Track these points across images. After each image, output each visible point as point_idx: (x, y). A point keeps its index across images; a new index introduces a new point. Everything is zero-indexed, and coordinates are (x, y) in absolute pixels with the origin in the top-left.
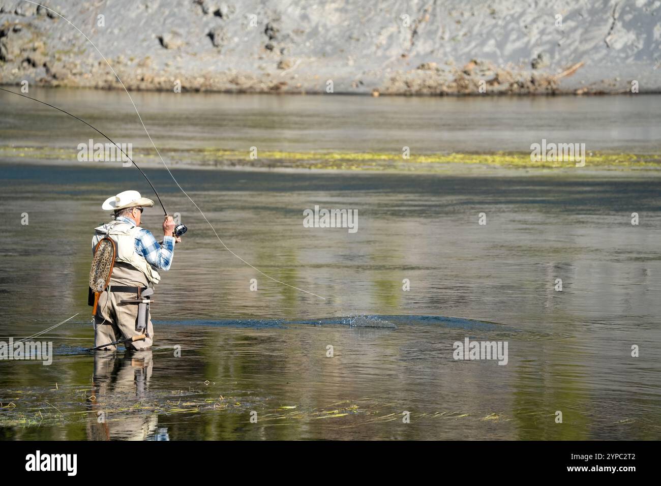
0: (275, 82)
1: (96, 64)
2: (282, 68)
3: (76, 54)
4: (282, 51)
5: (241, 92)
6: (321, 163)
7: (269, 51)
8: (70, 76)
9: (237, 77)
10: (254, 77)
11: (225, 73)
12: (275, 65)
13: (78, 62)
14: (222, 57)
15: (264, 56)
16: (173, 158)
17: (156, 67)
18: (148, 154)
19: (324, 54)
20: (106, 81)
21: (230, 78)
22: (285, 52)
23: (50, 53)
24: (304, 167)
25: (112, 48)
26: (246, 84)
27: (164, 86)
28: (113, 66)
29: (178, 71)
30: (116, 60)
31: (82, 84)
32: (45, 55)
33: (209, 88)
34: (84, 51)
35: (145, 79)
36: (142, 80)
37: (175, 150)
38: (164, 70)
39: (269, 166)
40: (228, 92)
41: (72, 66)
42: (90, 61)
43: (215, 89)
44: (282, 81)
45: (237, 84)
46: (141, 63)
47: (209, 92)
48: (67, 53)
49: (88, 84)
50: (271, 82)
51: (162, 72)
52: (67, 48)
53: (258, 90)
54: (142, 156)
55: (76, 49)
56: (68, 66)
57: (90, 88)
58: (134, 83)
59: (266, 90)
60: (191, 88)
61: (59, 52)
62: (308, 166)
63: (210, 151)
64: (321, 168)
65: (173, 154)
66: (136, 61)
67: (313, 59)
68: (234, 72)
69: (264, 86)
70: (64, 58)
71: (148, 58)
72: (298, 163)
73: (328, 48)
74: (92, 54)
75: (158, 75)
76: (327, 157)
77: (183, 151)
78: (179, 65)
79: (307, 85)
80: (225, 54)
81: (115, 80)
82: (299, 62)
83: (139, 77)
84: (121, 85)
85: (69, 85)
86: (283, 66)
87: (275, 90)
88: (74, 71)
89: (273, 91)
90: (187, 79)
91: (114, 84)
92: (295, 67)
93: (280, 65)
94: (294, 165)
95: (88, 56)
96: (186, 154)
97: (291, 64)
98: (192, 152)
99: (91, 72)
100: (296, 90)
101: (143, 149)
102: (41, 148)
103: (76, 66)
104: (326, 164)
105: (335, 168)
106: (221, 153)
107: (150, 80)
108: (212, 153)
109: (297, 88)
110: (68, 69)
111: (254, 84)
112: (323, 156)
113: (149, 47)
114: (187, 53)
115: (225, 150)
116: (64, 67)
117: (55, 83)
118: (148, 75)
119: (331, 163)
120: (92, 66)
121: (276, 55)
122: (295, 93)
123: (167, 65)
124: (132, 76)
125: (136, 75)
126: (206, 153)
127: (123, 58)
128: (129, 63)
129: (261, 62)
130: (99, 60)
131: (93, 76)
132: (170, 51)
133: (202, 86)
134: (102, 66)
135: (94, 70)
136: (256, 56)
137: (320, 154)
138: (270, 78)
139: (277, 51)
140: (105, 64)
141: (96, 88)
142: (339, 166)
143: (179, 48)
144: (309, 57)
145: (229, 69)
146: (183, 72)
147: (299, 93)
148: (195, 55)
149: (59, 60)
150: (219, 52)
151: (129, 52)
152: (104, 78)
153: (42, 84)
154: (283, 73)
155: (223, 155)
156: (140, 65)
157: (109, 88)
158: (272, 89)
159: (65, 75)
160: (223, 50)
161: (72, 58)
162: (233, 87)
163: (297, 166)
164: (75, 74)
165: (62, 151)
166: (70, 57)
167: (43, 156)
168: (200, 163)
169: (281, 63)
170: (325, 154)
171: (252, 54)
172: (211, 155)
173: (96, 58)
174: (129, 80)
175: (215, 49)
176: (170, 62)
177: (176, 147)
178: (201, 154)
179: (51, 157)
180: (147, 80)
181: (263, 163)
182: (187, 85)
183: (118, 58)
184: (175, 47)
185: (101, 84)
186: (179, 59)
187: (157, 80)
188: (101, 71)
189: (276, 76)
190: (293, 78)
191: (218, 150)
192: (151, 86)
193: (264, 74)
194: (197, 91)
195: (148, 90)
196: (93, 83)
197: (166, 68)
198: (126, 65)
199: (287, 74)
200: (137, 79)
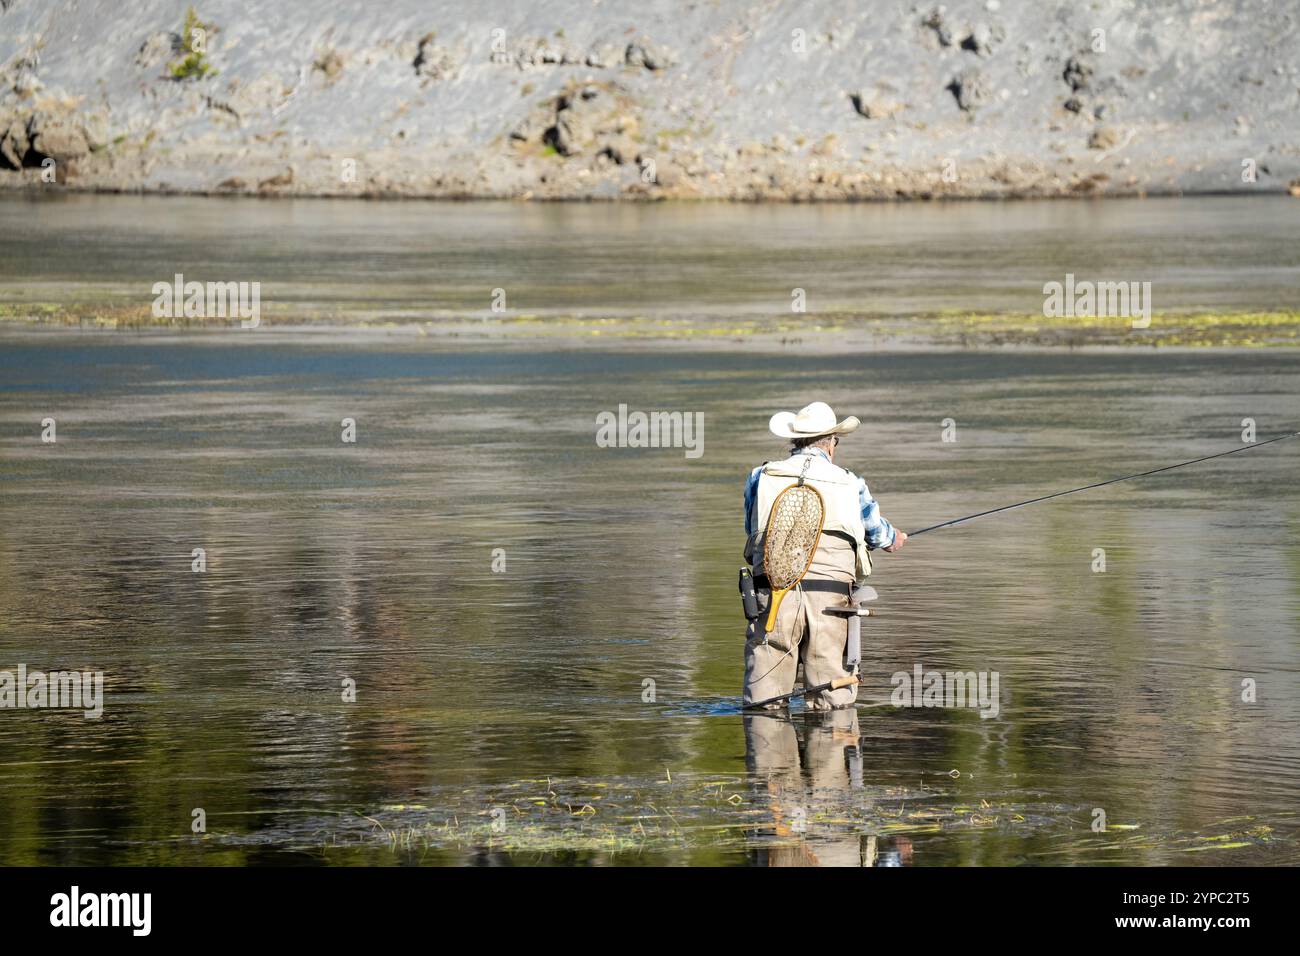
0: (1083, 175)
1: (733, 154)
2: (1098, 147)
3: (696, 136)
4: (1097, 115)
5: (1014, 197)
6: (1178, 335)
7: (1071, 114)
8: (684, 178)
9: (1006, 169)
10: (1041, 166)
11: (981, 161)
12: (1084, 142)
13: (699, 151)
14: (976, 129)
15: (1061, 124)
16: (877, 332)
17: (847, 156)
18: (831, 325)
19: (1187, 115)
20: (751, 186)
21: (991, 171)
22: (1104, 114)
23: (648, 137)
24: (1142, 343)
25: (763, 122)
26: (1023, 180)
27: (861, 191)
28: (765, 155)
29: (888, 161)
30: (772, 144)
31: (705, 193)
32: (639, 140)
33: (949, 192)
34: (711, 129)
35: (825, 179)
36: (820, 180)
37: (882, 316)
38: (862, 161)
39: (1071, 343)
40: (988, 198)
41: (688, 159)
42: (722, 147)
43: (962, 193)
44: (1097, 172)
45: (1006, 181)
46: (818, 149)
47: (951, 198)
48: (678, 134)
49: (717, 194)
50: (1076, 175)
51: (859, 165)
52: (679, 125)
53: (1048, 192)
54: (818, 328)
55: (695, 127)
56: (680, 160)
57: (721, 200)
58: (804, 188)
59: (1064, 191)
60: (914, 192)
61: (664, 134)
62: (1151, 341)
63: (952, 316)
64: (1177, 344)
65: (877, 323)
66: (808, 144)
67: (1162, 126)
68: (1000, 158)
69: (1060, 184)
70: (673, 145)
71: (831, 137)
72: (1131, 336)
73: (1196, 103)
74: (726, 135)
75: (850, 170)
76: (1191, 321)
77: (897, 317)
78: (892, 149)
79: (1148, 179)
80: (983, 123)
81: (767, 181)
82: (1132, 132)
83: (814, 177)
84: (778, 193)
85: (682, 195)
86: (1101, 141)
87: (1084, 191)
88: (692, 169)
89: (1077, 193)
90: (905, 175)
91: (767, 192)
92: (1125, 143)
93: (1094, 141)
94: (1122, 339)
95: (717, 139)
96: (903, 323)
97: (1119, 137)
98: (915, 319)
99: (723, 169)
100: (1125, 190)
101: (820, 316)
102: (630, 318)
103: (695, 158)
104: (1189, 335)
105: (1209, 343)
106: (972, 319)
107: (834, 181)
108: (955, 319)
109: (1128, 184)
110: (681, 165)
111: (1041, 180)
112: (1182, 321)
113: (833, 117)
114: (908, 124)
115: (980, 314)
116: (674, 161)
117: (656, 193)
118: (831, 170)
119: (1200, 334)
120: (726, 157)
121: (1086, 122)
122: (1124, 194)
123: (867, 150)
124: (801, 175)
125: (809, 172)
126: (943, 320)
127: (783, 141)
128: (795, 148)
129: (1055, 135)
130: (737, 147)
131: (726, 176)
132: (873, 122)
133: (935, 187)
134: (744, 157)
135: (729, 165)
136: (1045, 125)
137: (1177, 316)
138: (1072, 168)
139: (1087, 112)
140: (750, 153)
141: (732, 200)
142: (1217, 340)
143: (891, 116)
144: (1155, 123)
145: (991, 153)
146: (899, 162)
147: (1134, 195)
148: (923, 127)
149: (664, 149)
150: (971, 120)
151: (795, 128)
152: (748, 180)
153: (631, 196)
154: (1099, 157)
155: (977, 324)
156: (815, 152)
157: (757, 200)
158: (1077, 188)
159: (675, 176)
160: (978, 116)
161: (686, 145)
162: (999, 187)
163: (1129, 342)
164: (692, 175)
165: (668, 323)
166: (684, 142)
167: (634, 334)
168: (929, 339)
169: (1096, 136)
170: (1187, 316)
171: (1036, 122)
172: (952, 323)
173: (732, 143)
174: (794, 182)
175: (963, 114)
176: (874, 145)
177: (884, 309)
178: (933, 321)
179: (648, 336)
180: (829, 181)
181: (1058, 337)
182: (907, 188)
183: (775, 139)
184: (884, 115)
185: (742, 192)
186: (891, 136)
187: (847, 180)
188: (741, 168)
189: (1085, 161)
190: (1120, 166)
191: (968, 314)
192: (836, 192)
193: (1061, 161)
194: (926, 198)
195: (830, 201)
196: (727, 191)
197: (866, 157)
198: (789, 154)
199: (1108, 157)
200: (811, 181)
